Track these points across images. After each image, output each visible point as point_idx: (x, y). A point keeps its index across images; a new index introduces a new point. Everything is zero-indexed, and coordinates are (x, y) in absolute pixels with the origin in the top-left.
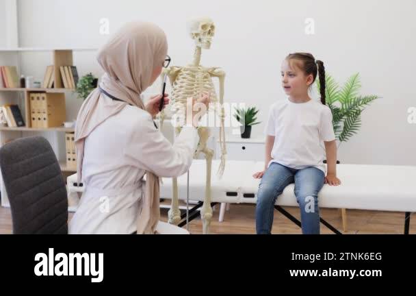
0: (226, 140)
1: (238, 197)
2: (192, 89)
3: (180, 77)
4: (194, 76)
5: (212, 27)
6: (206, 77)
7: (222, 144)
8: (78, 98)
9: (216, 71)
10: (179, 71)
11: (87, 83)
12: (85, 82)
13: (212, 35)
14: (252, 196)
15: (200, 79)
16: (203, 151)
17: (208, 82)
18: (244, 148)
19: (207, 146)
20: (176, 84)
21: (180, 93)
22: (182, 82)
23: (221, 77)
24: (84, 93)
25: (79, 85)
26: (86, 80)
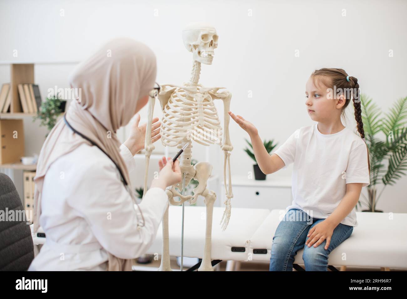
0: (233, 183)
1: (245, 252)
2: (190, 114)
3: (173, 99)
4: (191, 98)
5: (215, 37)
6: (206, 100)
7: (228, 188)
8: (40, 126)
9: (219, 91)
10: (172, 92)
11: (53, 106)
12: (50, 105)
13: (215, 46)
14: (264, 251)
15: (198, 103)
16: (201, 194)
17: (209, 106)
18: (257, 193)
19: (207, 188)
20: (168, 108)
21: (173, 120)
22: (176, 106)
23: (226, 99)
24: (48, 120)
25: (43, 109)
26: (52, 103)
